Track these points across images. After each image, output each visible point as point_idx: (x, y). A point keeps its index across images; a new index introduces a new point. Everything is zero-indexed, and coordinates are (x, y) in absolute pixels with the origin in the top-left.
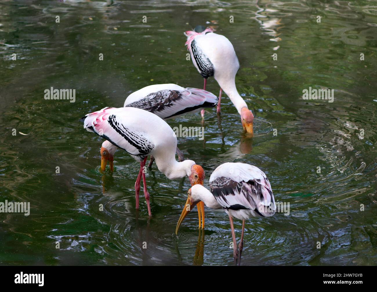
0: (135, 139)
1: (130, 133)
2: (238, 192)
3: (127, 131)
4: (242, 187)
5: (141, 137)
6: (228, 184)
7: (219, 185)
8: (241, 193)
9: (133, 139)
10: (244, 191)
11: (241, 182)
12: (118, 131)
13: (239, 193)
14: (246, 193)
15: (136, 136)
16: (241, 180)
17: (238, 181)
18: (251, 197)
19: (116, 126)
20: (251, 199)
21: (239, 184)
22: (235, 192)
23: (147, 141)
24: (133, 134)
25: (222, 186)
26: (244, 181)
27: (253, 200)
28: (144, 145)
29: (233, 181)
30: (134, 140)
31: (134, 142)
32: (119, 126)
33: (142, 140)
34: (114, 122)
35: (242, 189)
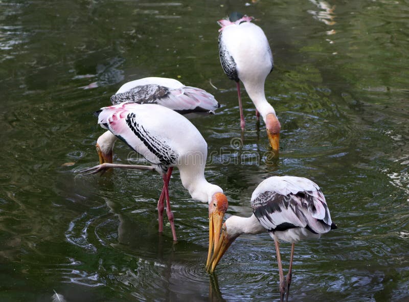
0: (157, 145)
1: (151, 138)
2: (285, 207)
3: (147, 135)
4: (290, 200)
5: (163, 143)
6: (273, 199)
7: (262, 202)
8: (289, 208)
9: (153, 146)
10: (292, 205)
11: (288, 195)
12: (137, 134)
13: (287, 208)
14: (294, 207)
15: (157, 142)
16: (289, 193)
17: (285, 194)
18: (301, 212)
19: (135, 128)
20: (301, 213)
21: (286, 197)
22: (282, 208)
23: (170, 149)
24: (154, 140)
25: (266, 203)
26: (291, 194)
27: (304, 215)
28: (166, 154)
29: (279, 195)
30: (155, 147)
31: (155, 149)
32: (138, 128)
33: (164, 148)
34: (133, 122)
35: (289, 203)
